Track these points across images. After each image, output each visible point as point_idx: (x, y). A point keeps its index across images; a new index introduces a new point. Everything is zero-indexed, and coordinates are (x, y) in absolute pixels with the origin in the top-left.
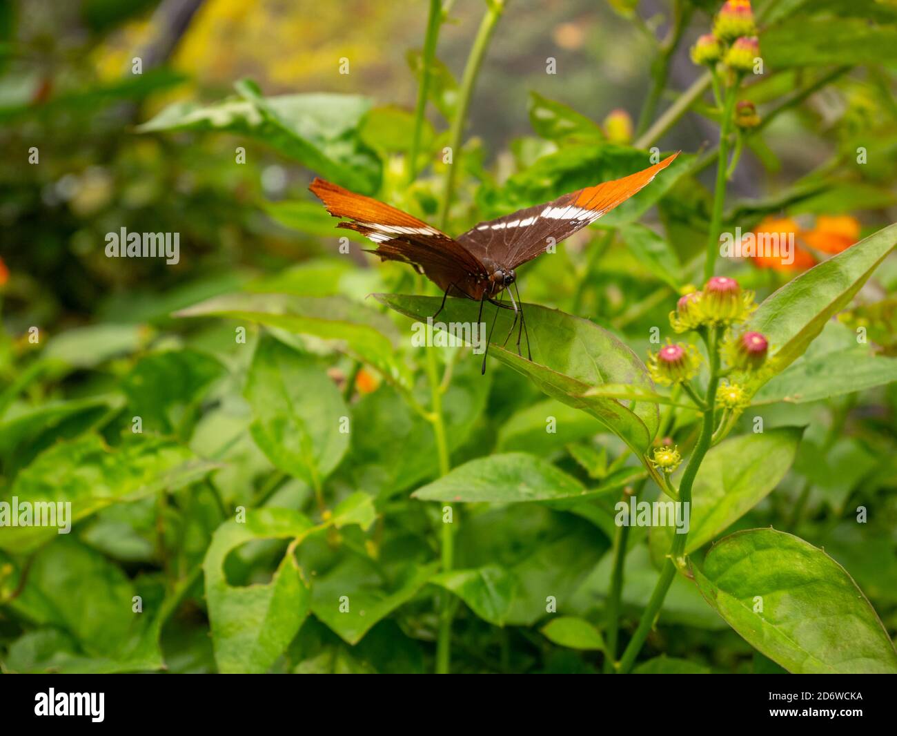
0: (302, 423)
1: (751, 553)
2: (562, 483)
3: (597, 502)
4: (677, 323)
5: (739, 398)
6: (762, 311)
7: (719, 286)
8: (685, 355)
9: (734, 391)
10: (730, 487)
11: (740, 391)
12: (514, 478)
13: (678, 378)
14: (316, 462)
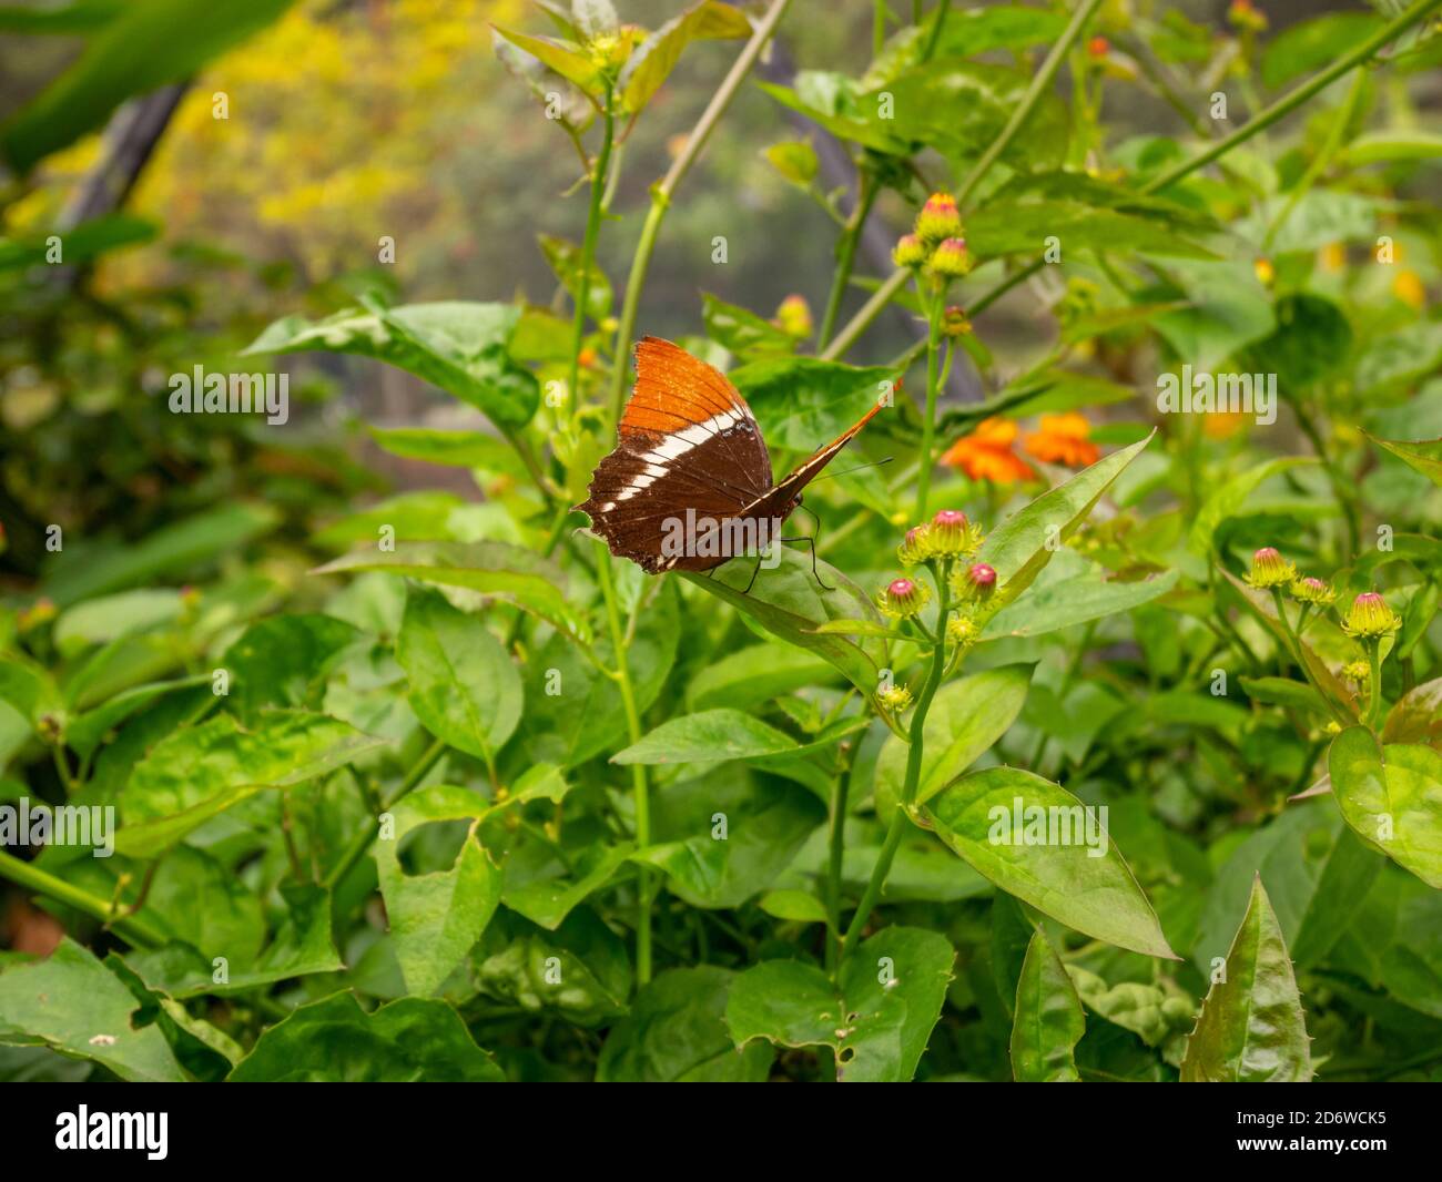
0: (465, 689)
1: (986, 792)
2: (773, 740)
3: (811, 759)
4: (905, 557)
5: (969, 631)
6: (991, 542)
7: (946, 519)
8: (915, 588)
9: (962, 625)
10: (959, 732)
11: (970, 624)
12: (720, 736)
13: (909, 612)
14: (486, 734)
